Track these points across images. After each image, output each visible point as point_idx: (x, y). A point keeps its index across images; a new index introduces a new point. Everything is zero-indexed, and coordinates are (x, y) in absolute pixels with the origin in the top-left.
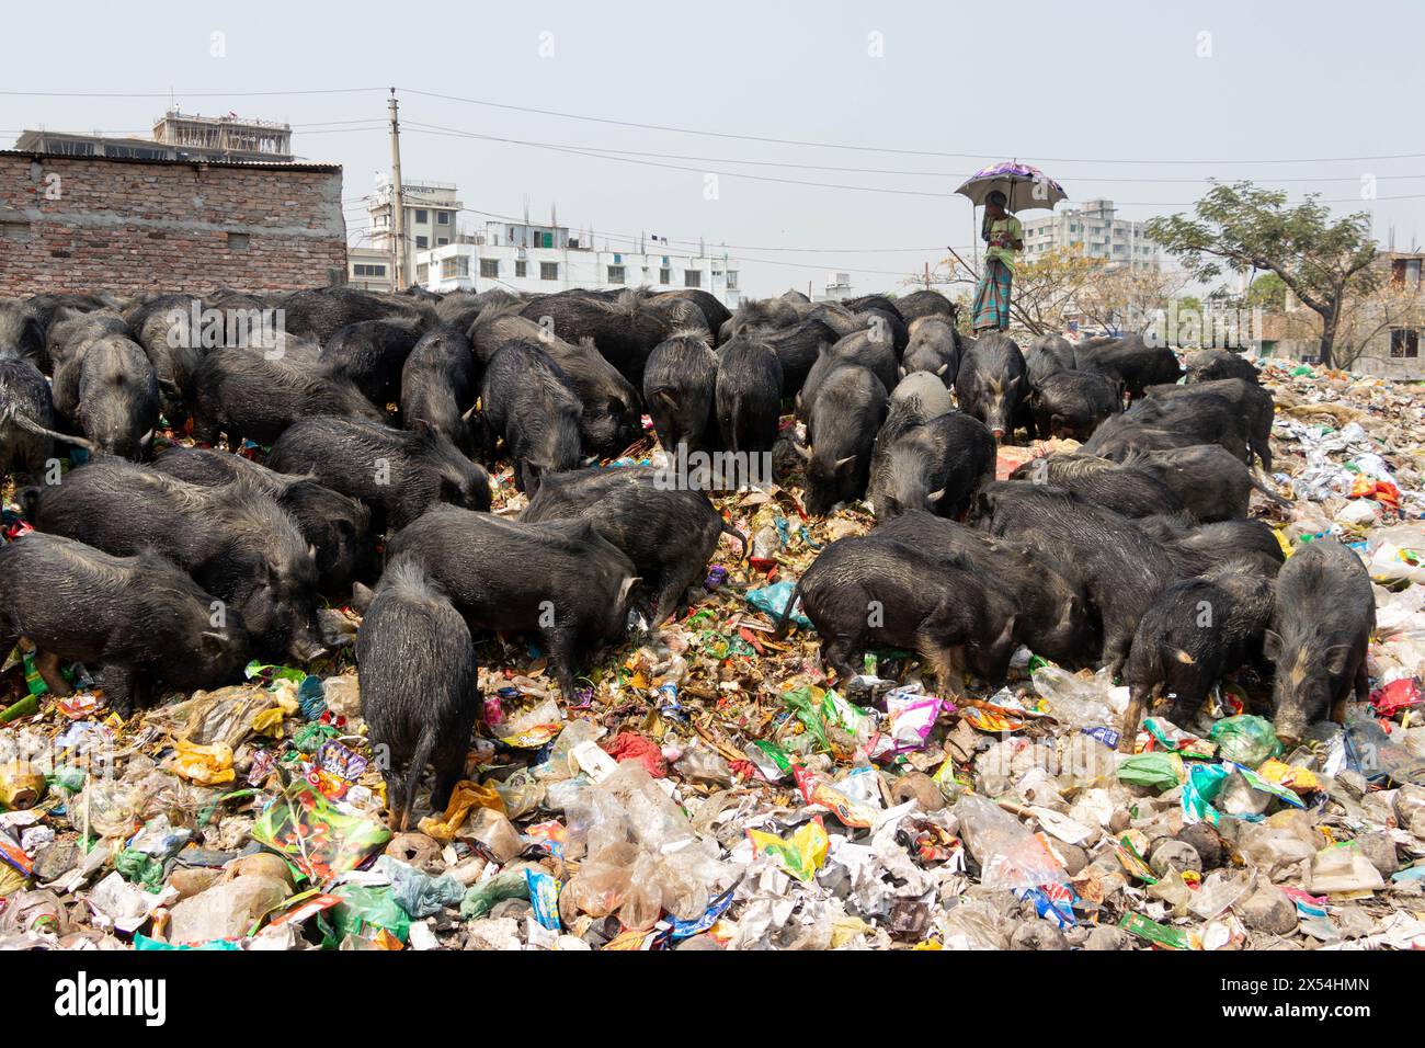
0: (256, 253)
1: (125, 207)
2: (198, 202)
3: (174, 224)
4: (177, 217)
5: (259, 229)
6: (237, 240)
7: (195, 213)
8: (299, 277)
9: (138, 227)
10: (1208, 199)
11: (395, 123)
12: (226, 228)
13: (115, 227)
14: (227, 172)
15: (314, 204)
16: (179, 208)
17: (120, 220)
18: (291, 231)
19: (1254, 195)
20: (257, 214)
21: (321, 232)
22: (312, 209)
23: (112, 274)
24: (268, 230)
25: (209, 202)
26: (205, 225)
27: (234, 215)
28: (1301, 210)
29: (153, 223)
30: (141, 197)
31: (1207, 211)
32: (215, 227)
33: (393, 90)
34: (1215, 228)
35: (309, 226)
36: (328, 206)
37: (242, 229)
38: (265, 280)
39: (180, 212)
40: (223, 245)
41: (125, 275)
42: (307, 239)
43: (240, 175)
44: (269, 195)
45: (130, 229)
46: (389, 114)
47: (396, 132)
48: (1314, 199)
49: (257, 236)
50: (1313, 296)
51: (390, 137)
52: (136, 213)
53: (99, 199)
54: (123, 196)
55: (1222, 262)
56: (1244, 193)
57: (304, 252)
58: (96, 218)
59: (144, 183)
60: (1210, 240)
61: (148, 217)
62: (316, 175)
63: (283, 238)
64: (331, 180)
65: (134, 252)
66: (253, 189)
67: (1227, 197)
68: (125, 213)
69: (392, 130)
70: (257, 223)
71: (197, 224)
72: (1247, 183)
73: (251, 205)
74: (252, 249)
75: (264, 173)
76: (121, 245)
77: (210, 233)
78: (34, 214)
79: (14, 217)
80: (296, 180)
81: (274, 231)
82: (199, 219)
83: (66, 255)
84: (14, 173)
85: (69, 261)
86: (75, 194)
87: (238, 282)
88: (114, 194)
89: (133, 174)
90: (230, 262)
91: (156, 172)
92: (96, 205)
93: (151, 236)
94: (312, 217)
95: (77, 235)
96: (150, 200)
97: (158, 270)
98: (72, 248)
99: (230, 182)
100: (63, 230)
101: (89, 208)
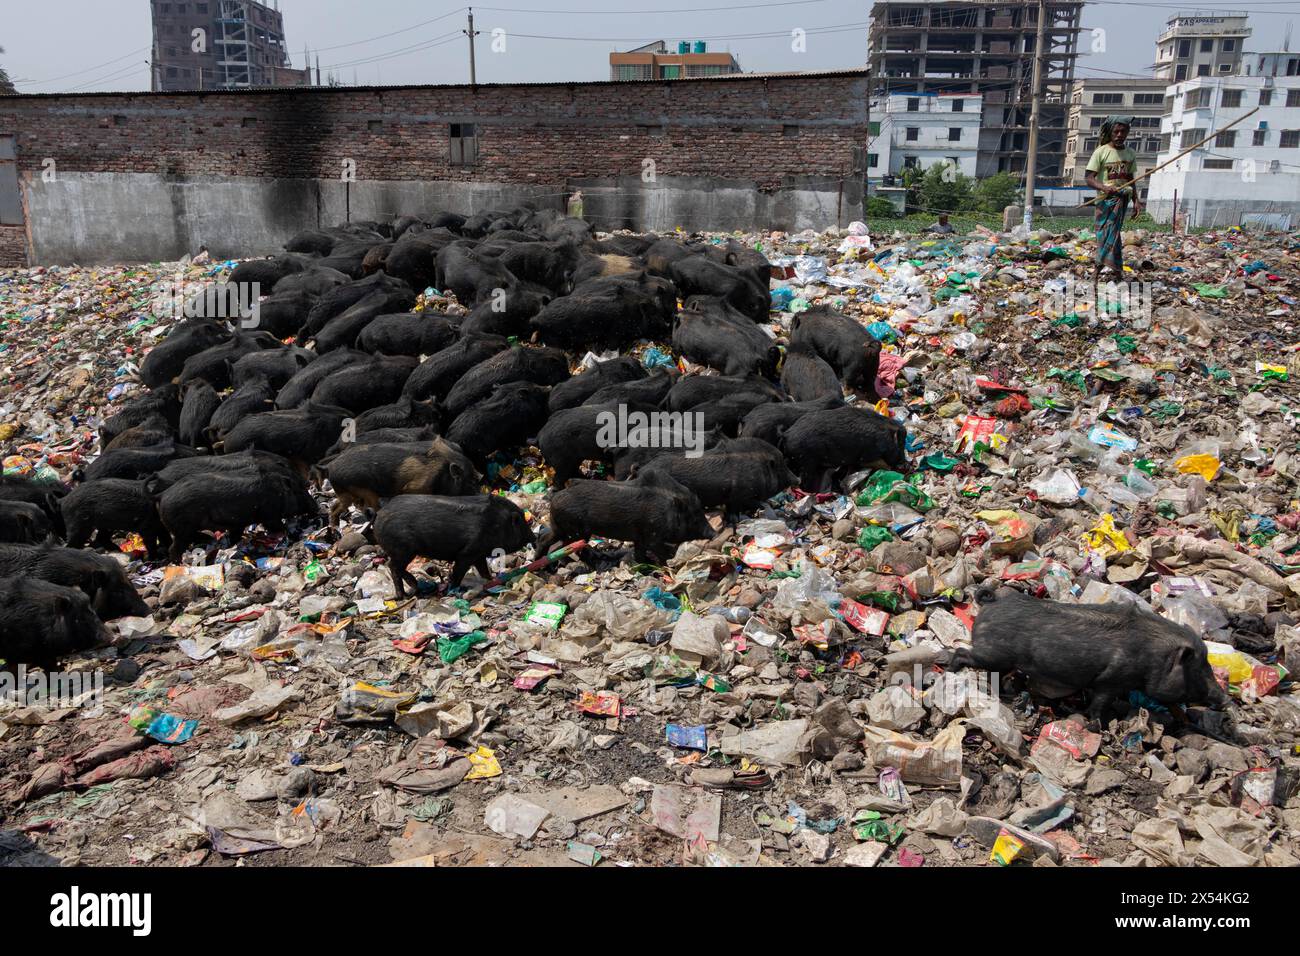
0: (802, 139)
1: (719, 112)
2: (765, 105)
3: (748, 121)
4: (751, 116)
5: (805, 122)
6: (790, 130)
7: (762, 113)
8: (831, 155)
9: (725, 125)
12: (783, 122)
13: (711, 125)
14: (786, 82)
15: (845, 101)
16: (752, 110)
17: (714, 121)
18: (827, 122)
20: (804, 111)
21: (849, 121)
22: (844, 104)
23: (707, 157)
24: (811, 122)
25: (773, 105)
26: (768, 121)
27: (790, 112)
29: (735, 121)
30: (728, 104)
32: (775, 122)
35: (841, 117)
36: (856, 101)
37: (793, 122)
38: (806, 158)
39: (753, 113)
40: (780, 134)
41: (716, 157)
42: (839, 127)
43: (794, 83)
44: (813, 96)
45: (721, 126)
49: (803, 127)
52: (725, 115)
53: (703, 107)
54: (718, 104)
57: (836, 136)
58: (700, 120)
59: (731, 94)
61: (731, 117)
62: (849, 79)
63: (822, 127)
64: (859, 82)
65: (722, 141)
66: (802, 93)
68: (718, 115)
70: (803, 117)
71: (763, 120)
73: (800, 105)
74: (799, 136)
75: (812, 80)
76: (714, 137)
77: (771, 126)
78: (664, 120)
79: (653, 122)
80: (834, 84)
81: (816, 122)
82: (765, 117)
83: (682, 145)
84: (655, 93)
85: (684, 149)
86: (688, 104)
87: (788, 160)
88: (712, 103)
89: (724, 89)
90: (784, 147)
91: (739, 86)
92: (701, 111)
93: (733, 130)
94: (843, 110)
95: (688, 132)
96: (734, 105)
97: (736, 153)
98: (685, 141)
99: (787, 89)
100: (680, 129)
101: (697, 114)
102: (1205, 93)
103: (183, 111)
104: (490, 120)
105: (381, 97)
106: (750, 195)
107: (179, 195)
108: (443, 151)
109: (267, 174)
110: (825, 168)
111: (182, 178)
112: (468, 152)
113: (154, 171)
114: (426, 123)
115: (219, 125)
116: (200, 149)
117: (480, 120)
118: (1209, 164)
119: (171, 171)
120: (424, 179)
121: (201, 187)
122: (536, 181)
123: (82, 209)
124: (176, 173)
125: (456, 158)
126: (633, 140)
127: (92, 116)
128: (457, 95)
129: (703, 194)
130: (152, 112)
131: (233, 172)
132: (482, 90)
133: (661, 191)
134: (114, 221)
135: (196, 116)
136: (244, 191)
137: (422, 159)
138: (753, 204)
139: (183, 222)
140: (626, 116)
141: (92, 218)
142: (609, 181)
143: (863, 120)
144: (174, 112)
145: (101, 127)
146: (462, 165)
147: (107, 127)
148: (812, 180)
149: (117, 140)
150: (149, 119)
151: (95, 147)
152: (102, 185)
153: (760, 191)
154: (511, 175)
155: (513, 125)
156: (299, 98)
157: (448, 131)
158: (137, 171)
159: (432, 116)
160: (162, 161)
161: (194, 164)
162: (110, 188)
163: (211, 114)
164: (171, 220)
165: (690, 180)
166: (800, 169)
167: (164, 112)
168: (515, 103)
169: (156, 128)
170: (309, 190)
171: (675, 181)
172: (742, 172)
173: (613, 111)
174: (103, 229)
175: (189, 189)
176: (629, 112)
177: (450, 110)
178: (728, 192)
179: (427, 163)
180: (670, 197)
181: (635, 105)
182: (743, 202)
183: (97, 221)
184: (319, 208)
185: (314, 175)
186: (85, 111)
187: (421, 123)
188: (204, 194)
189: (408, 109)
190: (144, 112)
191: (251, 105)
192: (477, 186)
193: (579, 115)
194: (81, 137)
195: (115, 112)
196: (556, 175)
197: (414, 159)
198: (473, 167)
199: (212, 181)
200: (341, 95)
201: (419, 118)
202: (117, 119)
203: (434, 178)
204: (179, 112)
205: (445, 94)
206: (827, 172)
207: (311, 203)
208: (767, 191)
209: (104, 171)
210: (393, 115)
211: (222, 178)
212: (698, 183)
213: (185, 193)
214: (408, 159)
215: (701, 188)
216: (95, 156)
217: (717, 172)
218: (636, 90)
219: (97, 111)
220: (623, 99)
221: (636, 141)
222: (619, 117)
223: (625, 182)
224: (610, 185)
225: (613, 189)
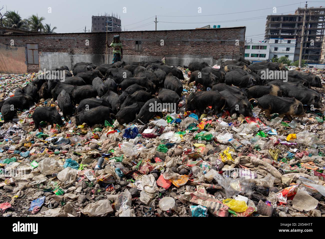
2: (216, 36)
3: (211, 40)
4: (212, 39)
6: (223, 43)
7: (215, 38)
8: (234, 49)
12: (221, 41)
13: (202, 41)
14: (222, 30)
15: (238, 35)
17: (202, 40)
18: (233, 40)
22: (238, 36)
23: (200, 49)
24: (228, 41)
25: (218, 36)
26: (217, 40)
27: (223, 38)
29: (208, 40)
32: (219, 40)
35: (237, 39)
36: (241, 35)
37: (224, 40)
38: (227, 50)
39: (213, 38)
40: (220, 44)
41: (203, 49)
43: (224, 30)
44: (229, 34)
45: (204, 41)
49: (226, 42)
53: (200, 37)
54: (204, 36)
58: (199, 40)
59: (207, 33)
61: (207, 39)
62: (239, 29)
63: (231, 42)
64: (243, 30)
65: (204, 46)
66: (226, 33)
68: (204, 39)
70: (227, 39)
71: (215, 40)
73: (226, 36)
74: (225, 44)
76: (202, 44)
77: (217, 42)
78: (189, 40)
79: (186, 40)
80: (235, 30)
81: (230, 41)
82: (216, 39)
83: (194, 47)
84: (187, 33)
86: (196, 36)
87: (222, 50)
88: (202, 36)
89: (205, 32)
90: (221, 47)
91: (209, 31)
92: (199, 38)
93: (207, 43)
94: (238, 37)
95: (195, 43)
96: (208, 36)
97: (208, 49)
98: (195, 45)
99: (222, 32)
100: (193, 42)
101: (198, 38)
103: (74, 38)
104: (145, 40)
105: (119, 34)
106: (211, 60)
107: (72, 58)
108: (134, 48)
109: (92, 53)
110: (232, 53)
111: (73, 54)
112: (140, 48)
113: (67, 52)
114: (130, 41)
115: (82, 41)
116: (78, 47)
117: (143, 40)
119: (71, 52)
120: (129, 54)
121: (77, 56)
122: (156, 55)
123: (51, 61)
124: (72, 53)
125: (137, 49)
126: (181, 45)
127: (54, 39)
128: (138, 34)
129: (199, 59)
130: (68, 38)
131: (85, 53)
132: (144, 32)
133: (188, 58)
134: (58, 64)
135: (77, 39)
136: (87, 57)
137: (129, 50)
138: (212, 62)
139: (73, 64)
140: (180, 39)
141: (53, 63)
142: (175, 55)
143: (243, 40)
144: (72, 38)
145: (56, 41)
146: (138, 51)
147: (57, 42)
149: (59, 45)
150: (67, 40)
151: (55, 46)
152: (56, 55)
153: (214, 59)
154: (150, 54)
155: (151, 41)
156: (101, 34)
157: (135, 42)
158: (63, 52)
159: (131, 39)
160: (69, 50)
161: (76, 50)
162: (58, 56)
163: (80, 38)
164: (70, 64)
165: (195, 55)
166: (225, 53)
167: (70, 38)
168: (152, 35)
169: (68, 42)
170: (102, 57)
171: (191, 56)
172: (209, 54)
173: (176, 38)
174: (56, 66)
175: (75, 56)
176: (180, 38)
177: (136, 37)
178: (205, 59)
179: (130, 51)
180: (190, 60)
181: (182, 36)
182: (209, 61)
183: (54, 64)
184: (104, 61)
185: (103, 53)
186: (53, 38)
187: (129, 41)
188: (78, 57)
189: (126, 37)
190: (66, 38)
191: (89, 36)
192: (141, 56)
193: (167, 38)
194: (52, 44)
195: (59, 38)
196: (161, 54)
197: (127, 50)
198: (141, 52)
199: (80, 54)
200: (110, 34)
201: (128, 39)
202: (60, 40)
203: (131, 54)
204: (73, 38)
205: (135, 33)
207: (102, 60)
208: (216, 59)
209: (56, 52)
210: (122, 39)
211: (82, 54)
212: (198, 56)
213: (74, 57)
214: (125, 50)
215: (198, 58)
216: (55, 48)
217: (203, 53)
218: (182, 32)
219: (55, 38)
220: (179, 34)
221: (182, 45)
222: (178, 39)
223: (179, 56)
224: (175, 57)
225: (176, 58)
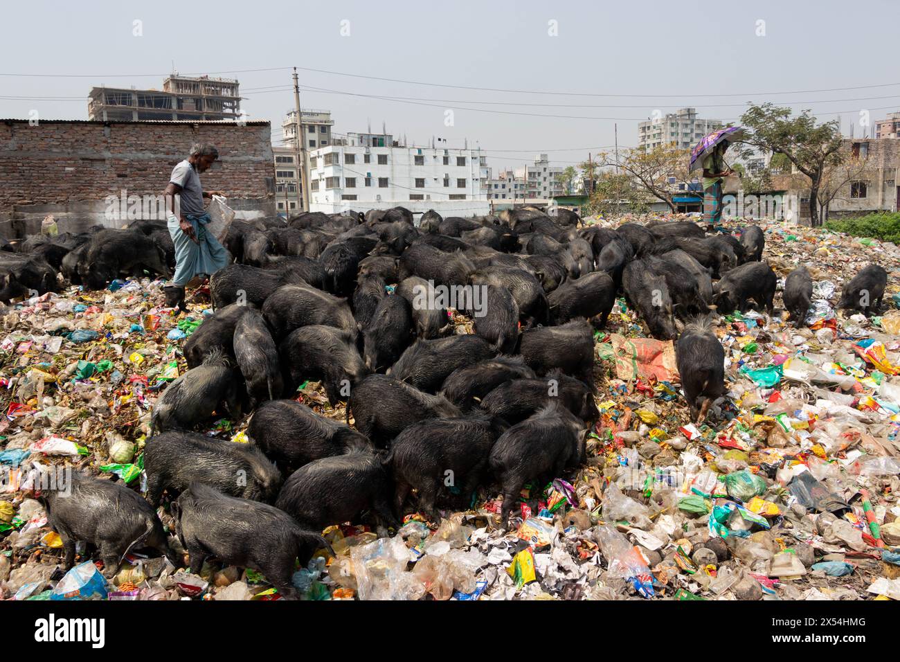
0: (227, 171)
1: (155, 149)
4: (183, 153)
5: (227, 158)
8: (250, 183)
9: (162, 159)
10: (748, 114)
11: (297, 87)
13: (150, 160)
14: (209, 127)
15: (256, 143)
16: (184, 148)
17: (152, 156)
18: (243, 158)
19: (773, 111)
20: (225, 150)
21: (260, 158)
22: (255, 146)
24: (232, 159)
28: (800, 119)
29: (170, 156)
30: (163, 143)
31: (745, 120)
33: (295, 69)
34: (751, 130)
35: (254, 155)
36: (264, 144)
39: (184, 150)
41: (157, 185)
42: (253, 162)
43: (216, 129)
45: (158, 160)
46: (293, 82)
47: (298, 92)
48: (807, 113)
49: (226, 162)
50: (806, 168)
51: (294, 95)
52: (161, 152)
53: (141, 145)
54: (154, 143)
55: (755, 149)
56: (768, 110)
57: (252, 169)
58: (140, 155)
59: (164, 135)
60: (748, 137)
61: (168, 154)
62: (257, 127)
63: (240, 162)
64: (265, 130)
65: (161, 173)
66: (223, 136)
67: (758, 112)
68: (155, 152)
69: (295, 90)
70: (226, 154)
72: (769, 104)
73: (222, 145)
74: (224, 169)
75: (229, 127)
76: (154, 169)
78: (107, 154)
79: (96, 156)
80: (247, 130)
81: (235, 158)
83: (125, 176)
84: (96, 132)
85: (126, 179)
86: (128, 142)
88: (149, 142)
89: (158, 130)
90: (212, 177)
91: (171, 129)
92: (140, 148)
93: (169, 164)
94: (255, 150)
95: (130, 165)
98: (128, 172)
99: (211, 133)
100: (123, 163)
101: (136, 150)
102: (337, 155)
110: (247, 193)
118: (344, 197)
126: (78, 172)
140: (70, 150)
142: (59, 206)
148: (237, 202)
173: (56, 146)
176: (73, 147)
181: (77, 141)
193: (20, 148)
206: (248, 196)
218: (76, 128)
220: (65, 136)
221: (81, 172)
222: (63, 152)
223: (75, 208)
224: (61, 211)
225: (65, 214)
